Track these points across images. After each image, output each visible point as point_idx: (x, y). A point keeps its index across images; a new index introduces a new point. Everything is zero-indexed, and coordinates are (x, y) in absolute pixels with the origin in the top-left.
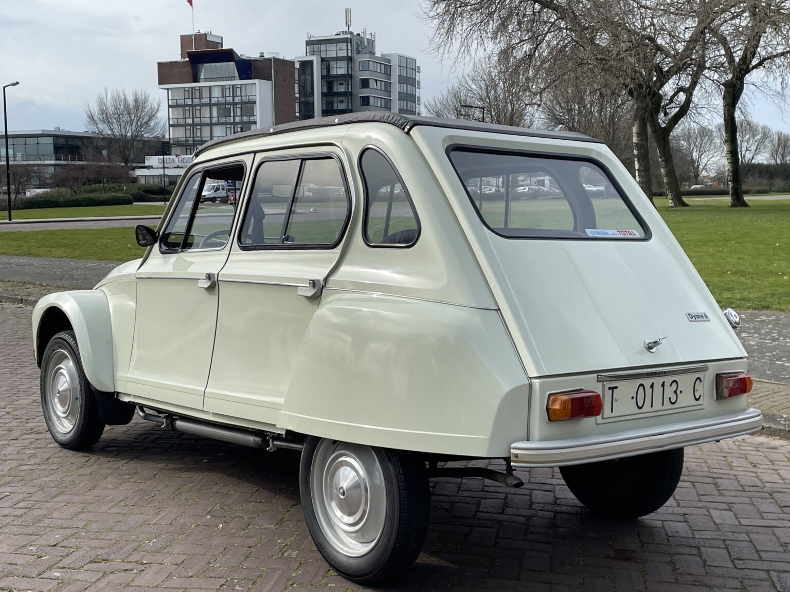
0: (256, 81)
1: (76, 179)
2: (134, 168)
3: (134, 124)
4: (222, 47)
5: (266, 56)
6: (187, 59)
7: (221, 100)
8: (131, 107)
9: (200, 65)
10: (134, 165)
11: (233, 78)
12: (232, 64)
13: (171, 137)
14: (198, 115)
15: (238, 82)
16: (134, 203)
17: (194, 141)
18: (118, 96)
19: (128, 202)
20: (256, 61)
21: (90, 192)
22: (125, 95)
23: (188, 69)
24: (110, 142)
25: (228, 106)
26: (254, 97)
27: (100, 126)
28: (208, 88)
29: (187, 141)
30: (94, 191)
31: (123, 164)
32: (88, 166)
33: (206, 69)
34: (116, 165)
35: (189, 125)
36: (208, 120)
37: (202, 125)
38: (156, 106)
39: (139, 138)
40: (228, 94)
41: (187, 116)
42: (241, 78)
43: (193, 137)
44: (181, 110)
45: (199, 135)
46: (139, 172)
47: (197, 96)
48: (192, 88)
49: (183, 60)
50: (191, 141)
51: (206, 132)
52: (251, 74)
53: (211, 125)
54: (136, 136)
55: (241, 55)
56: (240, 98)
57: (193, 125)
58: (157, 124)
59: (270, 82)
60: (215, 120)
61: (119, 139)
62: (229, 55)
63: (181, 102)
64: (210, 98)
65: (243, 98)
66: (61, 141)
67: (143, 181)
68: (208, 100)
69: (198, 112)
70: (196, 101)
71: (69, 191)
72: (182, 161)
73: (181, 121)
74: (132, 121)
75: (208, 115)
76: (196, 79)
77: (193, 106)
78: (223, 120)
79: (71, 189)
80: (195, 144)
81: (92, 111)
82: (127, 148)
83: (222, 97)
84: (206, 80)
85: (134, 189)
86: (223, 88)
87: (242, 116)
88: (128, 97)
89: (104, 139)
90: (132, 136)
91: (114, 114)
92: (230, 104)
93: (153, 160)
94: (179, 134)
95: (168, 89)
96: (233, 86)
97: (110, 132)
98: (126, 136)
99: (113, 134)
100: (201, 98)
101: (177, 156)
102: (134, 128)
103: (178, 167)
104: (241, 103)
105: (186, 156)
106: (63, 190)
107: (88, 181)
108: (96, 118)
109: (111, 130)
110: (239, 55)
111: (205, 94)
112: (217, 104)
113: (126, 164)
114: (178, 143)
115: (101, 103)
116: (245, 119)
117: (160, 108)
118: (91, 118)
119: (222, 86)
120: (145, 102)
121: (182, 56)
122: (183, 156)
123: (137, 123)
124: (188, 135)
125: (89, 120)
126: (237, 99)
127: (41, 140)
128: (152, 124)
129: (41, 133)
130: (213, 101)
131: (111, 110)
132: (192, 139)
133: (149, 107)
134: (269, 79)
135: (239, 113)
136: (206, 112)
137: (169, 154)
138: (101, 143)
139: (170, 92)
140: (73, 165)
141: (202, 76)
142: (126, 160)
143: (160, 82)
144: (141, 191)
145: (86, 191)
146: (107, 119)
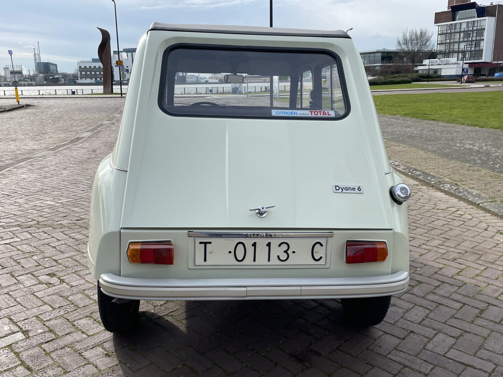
0: (487, 18)
1: (386, 72)
2: (417, 66)
3: (419, 44)
4: (470, 1)
5: (494, 4)
6: (450, 10)
7: (466, 29)
8: (418, 36)
9: (457, 12)
10: (417, 64)
11: (474, 17)
12: (474, 10)
13: (438, 49)
14: (453, 38)
15: (477, 19)
16: (413, 83)
17: (449, 51)
18: (413, 31)
19: (409, 82)
20: (488, 7)
21: (394, 78)
22: (416, 31)
23: (451, 15)
24: (407, 53)
25: (469, 32)
26: (484, 26)
27: (402, 46)
28: (460, 24)
29: (445, 51)
30: (396, 77)
31: (412, 64)
32: (393, 65)
33: (460, 13)
34: (408, 65)
35: (448, 43)
36: (458, 40)
37: (454, 43)
38: (431, 35)
39: (420, 51)
40: (470, 26)
41: (447, 38)
42: (478, 17)
43: (449, 49)
44: (444, 36)
45: (452, 48)
46: (419, 68)
47: (454, 28)
48: (451, 24)
49: (448, 10)
50: (447, 51)
51: (456, 46)
52: (484, 14)
53: (459, 42)
54: (419, 50)
55: (480, 5)
56: (476, 27)
57: (450, 43)
58: (430, 43)
59: (495, 18)
60: (461, 40)
61: (411, 52)
62: (473, 5)
63: (445, 32)
64: (460, 28)
65: (478, 27)
66: (386, 54)
67: (420, 72)
68: (459, 30)
69: (453, 36)
70: (453, 31)
71: (383, 77)
72: (441, 61)
73: (444, 42)
74: (418, 43)
75: (458, 37)
76: (454, 20)
77: (451, 33)
78: (466, 39)
79: (384, 77)
80: (450, 52)
81: (400, 39)
82: (414, 56)
83: (467, 27)
84: (459, 19)
85: (415, 75)
86: (468, 23)
87: (476, 37)
88: (417, 31)
89: (404, 52)
90: (417, 50)
91: (410, 40)
92: (470, 31)
93: (426, 62)
94: (442, 48)
95: (439, 26)
96: (473, 21)
97: (407, 49)
98: (415, 50)
99: (408, 50)
100: (455, 29)
101: (439, 59)
102: (419, 46)
103: (439, 64)
104: (477, 30)
105: (444, 59)
106: (381, 77)
107: (392, 73)
108: (401, 43)
109: (408, 48)
110: (479, 5)
111: (458, 27)
112: (464, 32)
113: (413, 64)
114: (441, 53)
115: (404, 35)
116: (478, 38)
117: (433, 36)
118: (399, 43)
119: (467, 22)
120: (425, 33)
121: (448, 8)
122: (442, 59)
123: (420, 44)
124: (446, 48)
125: (397, 43)
126: (475, 28)
127: (376, 55)
128: (428, 44)
129: (376, 51)
130: (462, 30)
131: (408, 38)
132: (448, 50)
133: (427, 36)
134: (494, 16)
135: (475, 35)
136: (457, 36)
137: (436, 58)
138: (402, 55)
139: (440, 27)
140: (386, 66)
141: (457, 18)
142: (413, 62)
143: (436, 23)
144: (418, 77)
145: (392, 78)
146: (406, 43)
